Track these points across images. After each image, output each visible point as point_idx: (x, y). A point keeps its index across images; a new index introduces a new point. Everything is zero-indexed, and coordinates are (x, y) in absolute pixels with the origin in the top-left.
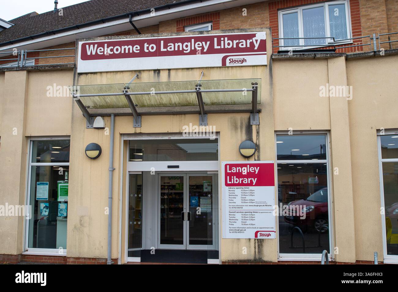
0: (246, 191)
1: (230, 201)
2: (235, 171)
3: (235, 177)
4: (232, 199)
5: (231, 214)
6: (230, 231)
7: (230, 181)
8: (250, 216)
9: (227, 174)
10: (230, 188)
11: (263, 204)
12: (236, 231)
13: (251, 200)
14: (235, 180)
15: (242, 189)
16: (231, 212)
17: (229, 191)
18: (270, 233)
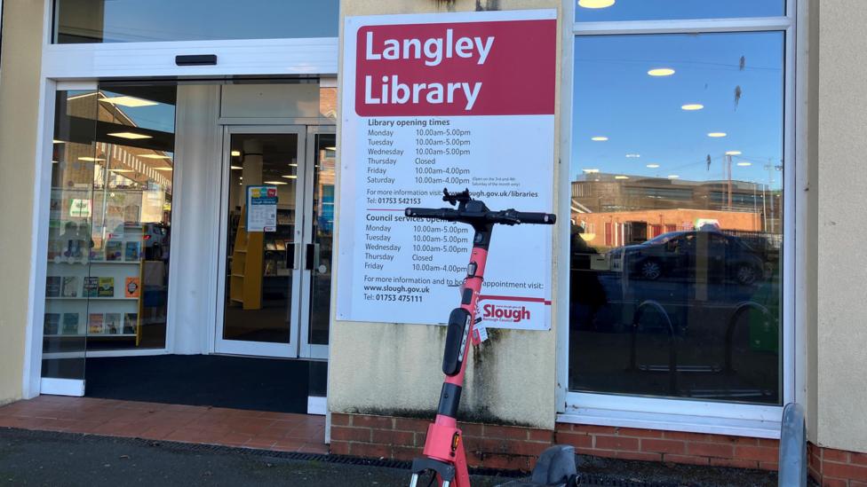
0: (436, 133)
1: (373, 176)
2: (396, 56)
3: (395, 78)
4: (381, 166)
5: (375, 223)
6: (369, 292)
7: (377, 93)
8: (449, 235)
9: (363, 67)
10: (376, 123)
11: (500, 189)
12: (388, 293)
13: (455, 170)
14: (396, 91)
15: (420, 127)
16: (373, 218)
17: (371, 133)
18: (529, 306)
